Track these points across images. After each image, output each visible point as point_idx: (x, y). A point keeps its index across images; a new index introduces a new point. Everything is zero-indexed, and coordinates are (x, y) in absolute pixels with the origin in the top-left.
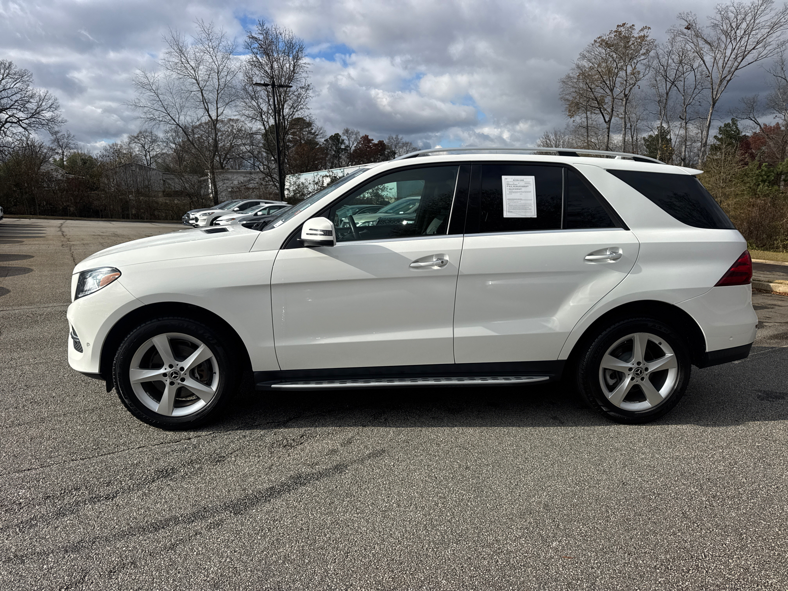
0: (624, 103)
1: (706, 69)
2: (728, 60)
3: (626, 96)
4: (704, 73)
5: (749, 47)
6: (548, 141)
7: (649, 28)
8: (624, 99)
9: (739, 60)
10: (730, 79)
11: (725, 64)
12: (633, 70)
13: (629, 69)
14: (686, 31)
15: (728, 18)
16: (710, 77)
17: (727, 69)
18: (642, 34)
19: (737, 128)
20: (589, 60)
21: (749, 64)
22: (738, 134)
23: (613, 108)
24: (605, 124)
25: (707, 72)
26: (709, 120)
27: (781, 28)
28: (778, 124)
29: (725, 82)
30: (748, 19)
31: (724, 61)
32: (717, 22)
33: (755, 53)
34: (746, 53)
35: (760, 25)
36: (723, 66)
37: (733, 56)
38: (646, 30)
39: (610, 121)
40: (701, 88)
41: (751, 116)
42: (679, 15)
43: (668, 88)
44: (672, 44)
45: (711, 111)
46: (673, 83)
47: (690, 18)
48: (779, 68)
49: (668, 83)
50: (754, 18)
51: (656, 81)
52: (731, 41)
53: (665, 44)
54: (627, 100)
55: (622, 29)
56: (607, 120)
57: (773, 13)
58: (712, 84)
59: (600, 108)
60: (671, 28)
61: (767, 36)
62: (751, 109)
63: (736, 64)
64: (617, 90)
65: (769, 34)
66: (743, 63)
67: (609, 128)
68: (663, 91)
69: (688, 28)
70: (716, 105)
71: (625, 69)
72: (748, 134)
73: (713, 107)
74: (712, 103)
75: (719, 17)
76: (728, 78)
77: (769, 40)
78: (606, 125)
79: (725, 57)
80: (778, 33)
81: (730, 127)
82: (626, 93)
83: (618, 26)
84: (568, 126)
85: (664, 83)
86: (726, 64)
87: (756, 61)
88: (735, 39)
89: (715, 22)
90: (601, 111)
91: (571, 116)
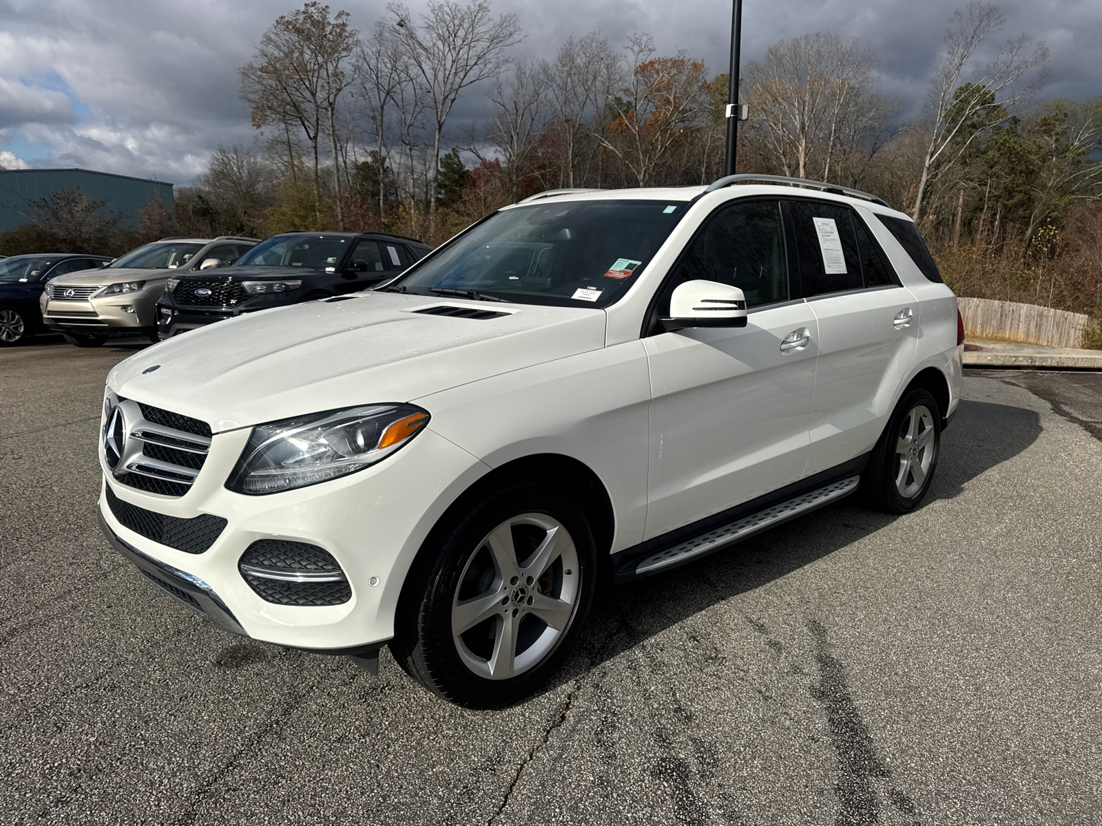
0: (330, 113)
1: (427, 82)
2: (449, 74)
3: (331, 104)
4: (423, 86)
5: (472, 62)
6: (225, 159)
7: (348, 14)
8: (330, 109)
9: (462, 75)
10: (454, 99)
11: (446, 79)
12: (335, 70)
13: (331, 69)
14: (398, 27)
15: (444, 21)
16: (432, 93)
17: (449, 86)
18: (340, 21)
19: (459, 161)
20: (278, 47)
21: (471, 82)
22: (462, 168)
23: (318, 119)
24: (310, 141)
25: (428, 85)
26: (436, 147)
27: (501, 44)
28: (497, 159)
29: (448, 102)
30: (466, 26)
31: (445, 74)
32: (432, 24)
33: (476, 69)
34: (468, 68)
35: (479, 36)
36: (444, 81)
37: (453, 71)
38: (344, 17)
39: (315, 137)
40: (421, 106)
41: (472, 147)
42: (389, 6)
43: (382, 101)
44: (379, 42)
45: (437, 137)
46: (388, 93)
47: (402, 12)
48: (496, 92)
49: (381, 92)
50: (473, 25)
51: (365, 88)
52: (450, 50)
53: (371, 41)
54: (333, 110)
55: (312, 9)
56: (312, 135)
57: (491, 24)
58: (435, 102)
59: (301, 118)
60: (381, 21)
61: (488, 52)
62: (471, 137)
63: (458, 80)
64: (321, 95)
65: (489, 50)
66: (466, 81)
67: (315, 148)
68: (376, 103)
69: (400, 25)
70: (442, 129)
71: (325, 67)
72: (471, 170)
73: (439, 132)
74: (437, 127)
75: (432, 18)
76: (452, 96)
77: (488, 56)
78: (310, 143)
79: (445, 70)
80: (497, 50)
81: (452, 159)
82: (331, 101)
83: (306, 5)
84: (256, 138)
85: (376, 93)
86: (448, 78)
87: (478, 79)
88: (454, 48)
89: (430, 23)
90: (302, 121)
91: (259, 126)
